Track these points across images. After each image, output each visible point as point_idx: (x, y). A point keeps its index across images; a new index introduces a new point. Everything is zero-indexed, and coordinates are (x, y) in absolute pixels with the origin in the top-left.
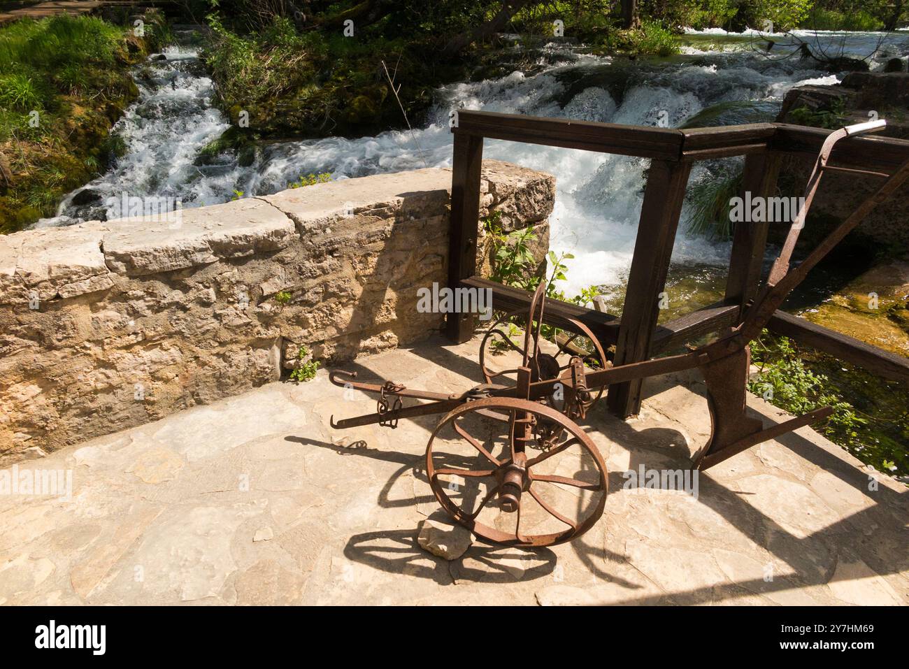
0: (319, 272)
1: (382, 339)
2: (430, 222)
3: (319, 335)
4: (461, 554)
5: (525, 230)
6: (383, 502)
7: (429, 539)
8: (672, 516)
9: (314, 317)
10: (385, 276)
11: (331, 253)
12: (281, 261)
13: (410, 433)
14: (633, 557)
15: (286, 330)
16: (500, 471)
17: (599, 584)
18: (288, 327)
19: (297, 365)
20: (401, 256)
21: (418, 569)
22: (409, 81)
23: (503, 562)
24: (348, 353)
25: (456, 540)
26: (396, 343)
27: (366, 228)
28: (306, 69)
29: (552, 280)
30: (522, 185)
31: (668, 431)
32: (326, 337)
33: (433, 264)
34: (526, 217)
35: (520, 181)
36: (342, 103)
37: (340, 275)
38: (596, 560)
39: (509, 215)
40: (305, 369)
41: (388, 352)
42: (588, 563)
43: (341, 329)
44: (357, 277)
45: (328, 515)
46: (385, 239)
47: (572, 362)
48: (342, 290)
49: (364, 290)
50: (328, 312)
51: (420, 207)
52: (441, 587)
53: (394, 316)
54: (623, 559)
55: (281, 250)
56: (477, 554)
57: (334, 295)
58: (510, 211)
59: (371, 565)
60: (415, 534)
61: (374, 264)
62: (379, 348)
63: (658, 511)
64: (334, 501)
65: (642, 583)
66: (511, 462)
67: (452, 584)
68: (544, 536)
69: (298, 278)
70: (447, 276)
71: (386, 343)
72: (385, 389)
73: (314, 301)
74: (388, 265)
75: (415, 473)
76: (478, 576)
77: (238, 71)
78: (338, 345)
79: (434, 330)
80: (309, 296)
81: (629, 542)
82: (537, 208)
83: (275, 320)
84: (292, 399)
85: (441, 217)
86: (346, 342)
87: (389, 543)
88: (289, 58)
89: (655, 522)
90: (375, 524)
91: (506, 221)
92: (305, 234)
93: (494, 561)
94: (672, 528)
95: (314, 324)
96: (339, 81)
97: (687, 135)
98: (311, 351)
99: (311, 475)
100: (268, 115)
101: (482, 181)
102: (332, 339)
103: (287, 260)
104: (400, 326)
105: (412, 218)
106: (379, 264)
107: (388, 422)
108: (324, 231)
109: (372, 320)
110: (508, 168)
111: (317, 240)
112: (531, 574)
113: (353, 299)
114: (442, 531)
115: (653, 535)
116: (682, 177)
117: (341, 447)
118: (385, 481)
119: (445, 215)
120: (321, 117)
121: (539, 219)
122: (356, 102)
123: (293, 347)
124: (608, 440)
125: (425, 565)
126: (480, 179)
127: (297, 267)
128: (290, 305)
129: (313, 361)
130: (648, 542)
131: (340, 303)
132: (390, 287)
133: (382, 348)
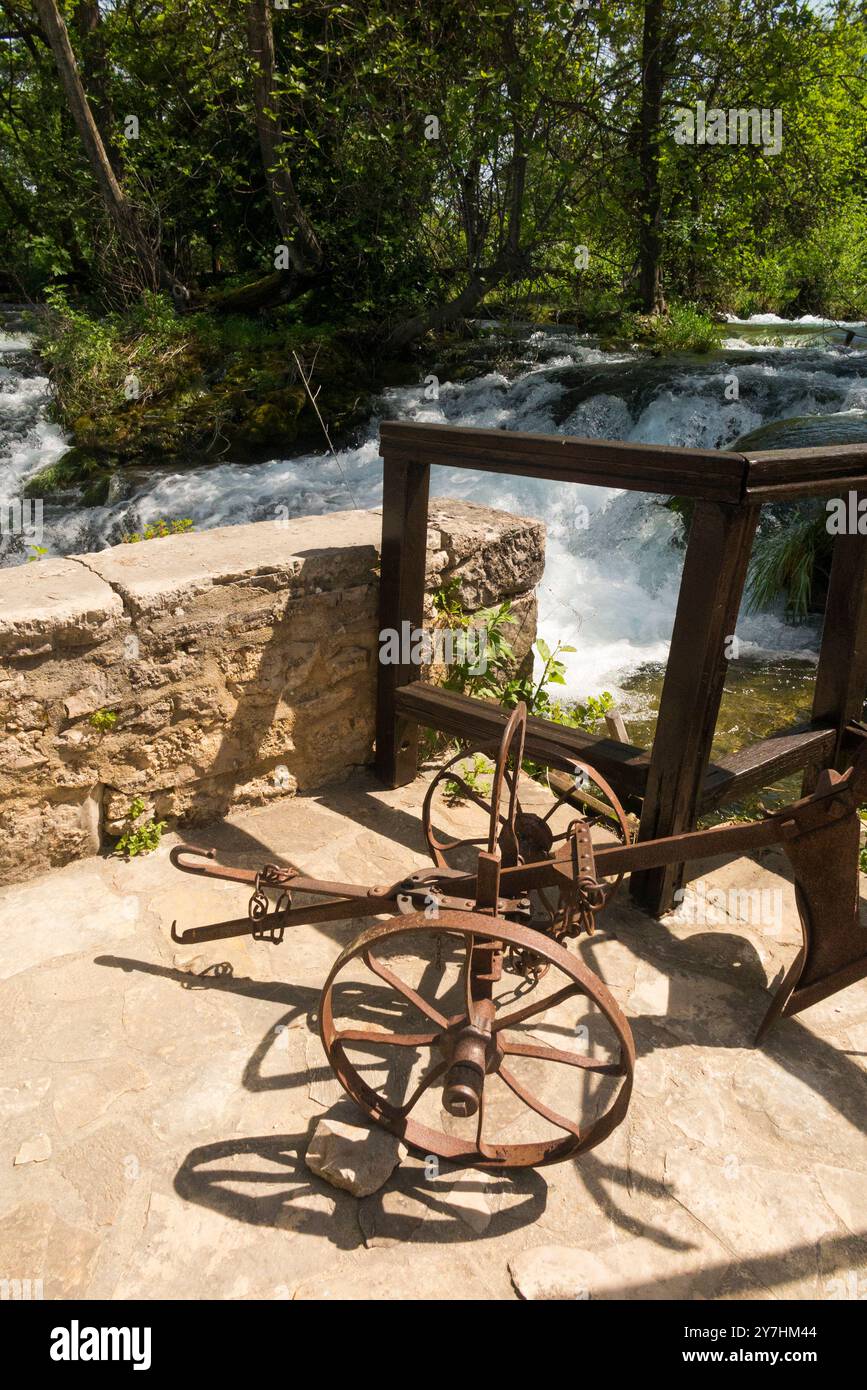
0: (163, 678)
1: (271, 782)
2: (348, 597)
3: (166, 779)
4: (379, 1183)
5: (499, 607)
6: (253, 1081)
7: (324, 1154)
8: (741, 1100)
9: (156, 751)
10: (275, 683)
11: (184, 647)
12: (100, 662)
13: (307, 948)
14: (679, 1185)
15: (109, 774)
16: (447, 1038)
17: (620, 1241)
18: (111, 767)
19: (128, 830)
20: (300, 651)
21: (302, 1216)
22: (333, 385)
23: (454, 1198)
24: (213, 806)
25: (371, 1158)
26: (294, 788)
27: (243, 607)
28: (187, 366)
29: (542, 684)
30: (494, 537)
31: (728, 938)
32: (177, 781)
33: (354, 663)
34: (500, 586)
35: (490, 531)
36: (239, 414)
37: (199, 682)
38: (615, 1191)
39: (473, 584)
40: (140, 833)
41: (281, 802)
42: (601, 1197)
43: (202, 769)
44: (229, 685)
45: (153, 1108)
46: (274, 624)
47: (573, 828)
48: (202, 706)
49: (241, 706)
50: (180, 742)
51: (331, 574)
52: (343, 1253)
53: (290, 745)
54: (661, 1189)
55: (98, 644)
56: (410, 1182)
57: (190, 714)
58: (476, 578)
59: (219, 1210)
60: (302, 1142)
61: (256, 664)
62: (265, 796)
63: (718, 1090)
64: (167, 1079)
65: (694, 1239)
66: (467, 1022)
67: (361, 1247)
68: (526, 1147)
69: (128, 689)
70: (375, 680)
71: (278, 788)
72: (263, 877)
73: (156, 725)
74: (279, 665)
75: (310, 1022)
76: (409, 1230)
77: (88, 368)
78: (198, 795)
79: (356, 765)
80: (148, 717)
81: (673, 1154)
82: (517, 573)
83: (89, 758)
84: (115, 887)
85: (365, 588)
86: (210, 788)
87: (255, 1162)
88: (163, 350)
89: (714, 1112)
90: (234, 1124)
91: (468, 594)
92: (139, 617)
93: (439, 1197)
94: (742, 1123)
95: (156, 762)
96: (235, 384)
97: (753, 462)
98: (151, 805)
99: (133, 1029)
100: (131, 432)
101: (429, 532)
102: (188, 785)
103: (109, 660)
104: (301, 760)
105: (319, 590)
106: (264, 663)
107: (267, 933)
108: (173, 613)
109: (253, 753)
110: (473, 512)
111: (159, 626)
112: (502, 1223)
113: (221, 721)
114: (348, 1142)
115: (711, 1140)
116: (746, 528)
117: (190, 973)
118: (259, 1037)
119: (371, 584)
120: (208, 435)
121: (522, 590)
122: (260, 413)
123: (121, 800)
124: (631, 955)
125: (316, 1208)
126: (426, 527)
127: (127, 671)
128: (115, 732)
129: (155, 821)
130: (704, 1152)
131: (200, 726)
132: (283, 699)
133: (271, 797)
